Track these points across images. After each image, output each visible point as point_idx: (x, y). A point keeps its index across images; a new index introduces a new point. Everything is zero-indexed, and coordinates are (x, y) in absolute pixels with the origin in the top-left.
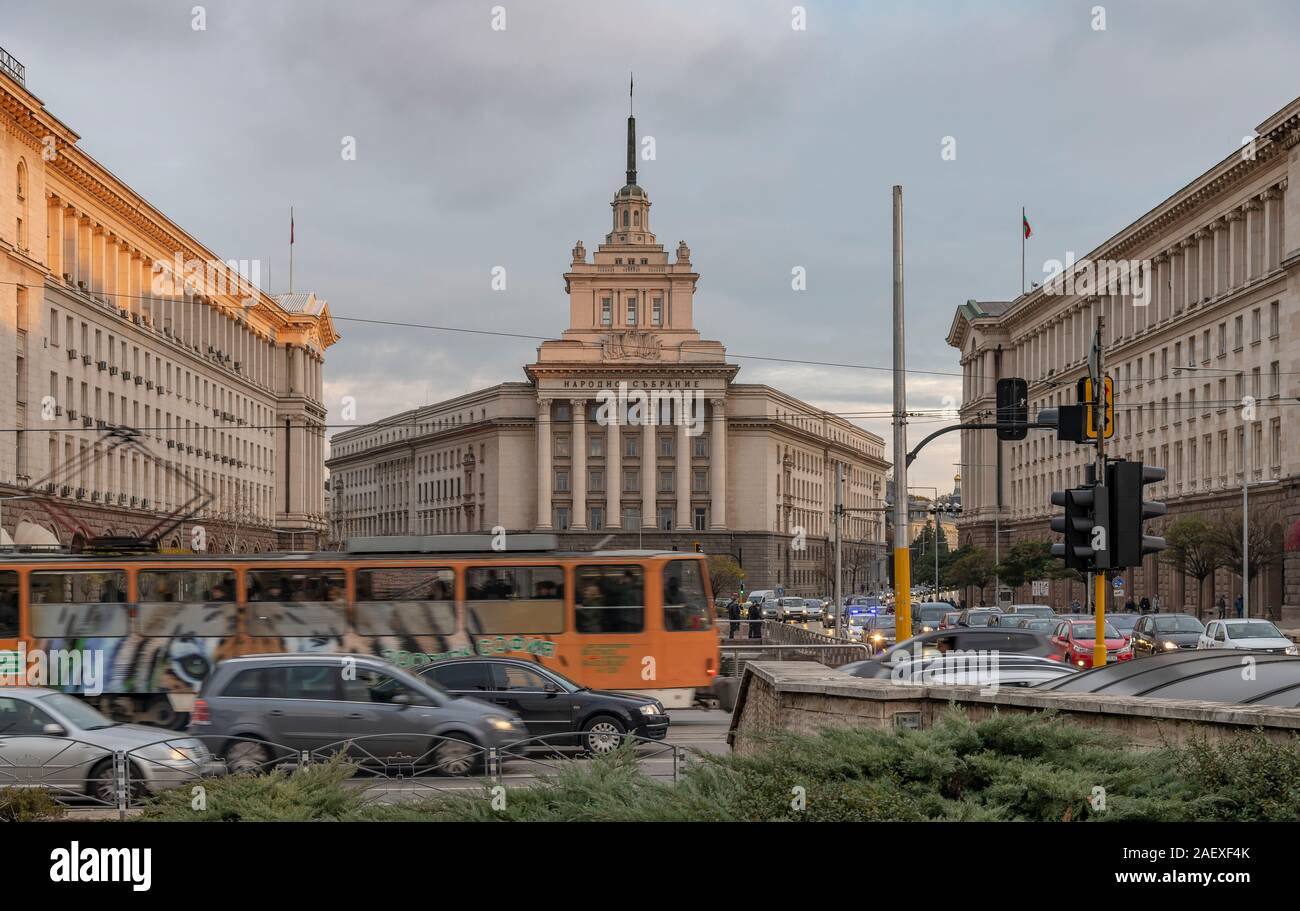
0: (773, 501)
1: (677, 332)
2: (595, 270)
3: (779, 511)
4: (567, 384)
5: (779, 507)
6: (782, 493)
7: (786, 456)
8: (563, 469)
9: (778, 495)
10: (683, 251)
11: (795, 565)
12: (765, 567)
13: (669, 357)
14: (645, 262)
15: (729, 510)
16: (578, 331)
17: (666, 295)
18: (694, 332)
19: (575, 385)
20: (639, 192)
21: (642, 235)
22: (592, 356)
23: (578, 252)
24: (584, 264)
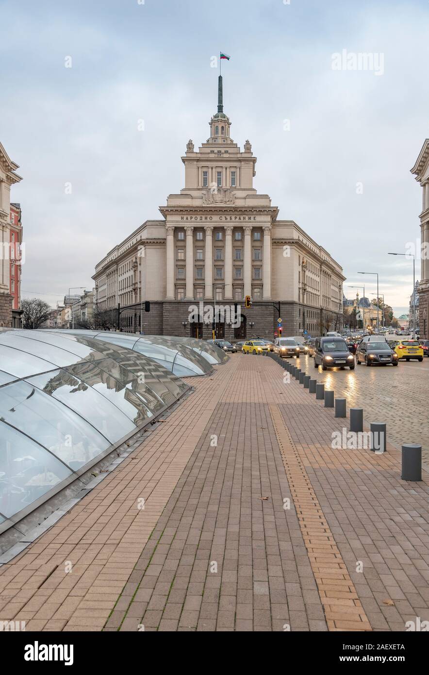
0: (296, 286)
1: (244, 190)
2: (199, 155)
3: (299, 291)
4: (182, 218)
5: (300, 288)
6: (301, 281)
7: (303, 262)
8: (180, 266)
9: (299, 282)
10: (248, 146)
11: (307, 321)
12: (292, 321)
13: (239, 203)
14: (226, 152)
15: (273, 289)
16: (189, 189)
17: (238, 170)
18: (254, 190)
19: (187, 219)
20: (224, 116)
21: (225, 139)
22: (197, 203)
23: (190, 145)
24: (193, 152)
